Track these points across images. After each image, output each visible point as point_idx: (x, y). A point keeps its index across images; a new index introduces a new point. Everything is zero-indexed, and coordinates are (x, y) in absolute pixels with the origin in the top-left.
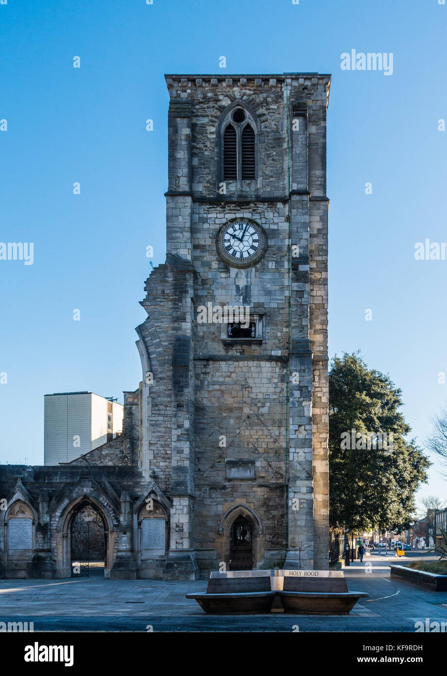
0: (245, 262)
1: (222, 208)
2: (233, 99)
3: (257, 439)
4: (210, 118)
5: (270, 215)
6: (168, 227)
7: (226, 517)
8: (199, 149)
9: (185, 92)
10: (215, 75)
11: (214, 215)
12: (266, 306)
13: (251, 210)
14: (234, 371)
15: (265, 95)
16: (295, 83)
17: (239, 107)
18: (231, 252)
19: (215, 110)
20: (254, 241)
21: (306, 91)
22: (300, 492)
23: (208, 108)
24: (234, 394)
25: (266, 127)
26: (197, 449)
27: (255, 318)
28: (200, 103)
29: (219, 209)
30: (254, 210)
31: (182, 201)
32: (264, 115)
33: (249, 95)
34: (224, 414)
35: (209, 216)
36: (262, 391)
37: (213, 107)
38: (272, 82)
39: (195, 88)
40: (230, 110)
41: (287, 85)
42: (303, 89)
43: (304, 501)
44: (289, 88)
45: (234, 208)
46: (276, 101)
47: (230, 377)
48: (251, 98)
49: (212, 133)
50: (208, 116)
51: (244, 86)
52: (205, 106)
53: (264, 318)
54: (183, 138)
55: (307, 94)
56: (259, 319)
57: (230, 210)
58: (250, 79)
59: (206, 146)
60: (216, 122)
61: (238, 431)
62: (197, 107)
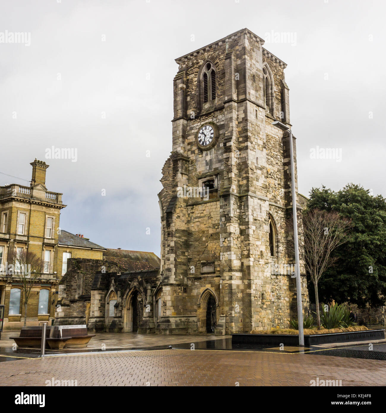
0: (208, 147)
1: (199, 120)
2: (204, 60)
3: (215, 248)
4: (195, 73)
5: (220, 117)
6: (173, 138)
7: (201, 296)
8: (190, 91)
9: (185, 64)
10: (195, 51)
11: (196, 125)
12: (219, 169)
13: (212, 117)
14: (204, 209)
15: (218, 52)
16: (231, 40)
17: (208, 63)
18: (201, 143)
19: (197, 69)
20: (212, 134)
21: (236, 42)
22: (225, 279)
23: (194, 68)
24: (205, 223)
25: (218, 69)
26: (189, 257)
27: (214, 177)
28: (191, 67)
29: (198, 120)
30: (214, 116)
31: (179, 122)
32: (218, 63)
33: (211, 55)
34: (201, 235)
35: (194, 125)
36: (217, 219)
37: (196, 67)
38: (220, 44)
39: (188, 61)
40: (204, 66)
41: (227, 43)
42: (234, 41)
43: (227, 285)
44: (228, 43)
45: (205, 118)
46: (222, 53)
47: (203, 213)
48: (212, 56)
49: (195, 81)
50: (193, 73)
51: (208, 51)
52: (192, 68)
53: (218, 176)
54: (179, 89)
55: (236, 43)
56: (216, 177)
57: (203, 120)
58: (210, 46)
59: (193, 89)
60: (197, 75)
61: (207, 244)
62: (189, 70)
